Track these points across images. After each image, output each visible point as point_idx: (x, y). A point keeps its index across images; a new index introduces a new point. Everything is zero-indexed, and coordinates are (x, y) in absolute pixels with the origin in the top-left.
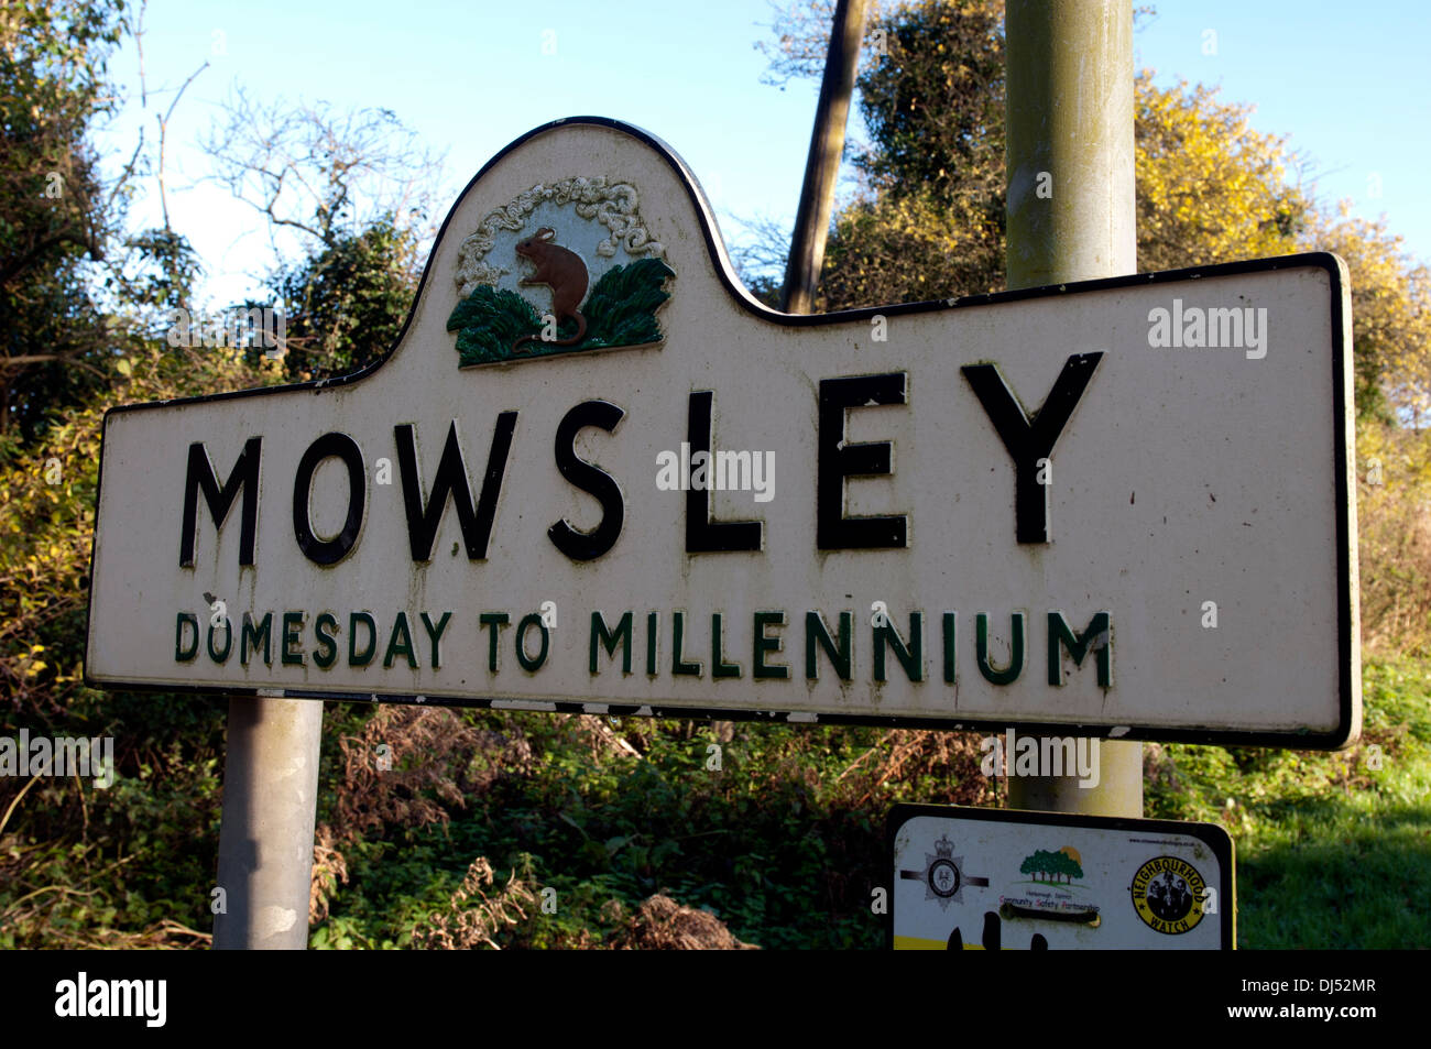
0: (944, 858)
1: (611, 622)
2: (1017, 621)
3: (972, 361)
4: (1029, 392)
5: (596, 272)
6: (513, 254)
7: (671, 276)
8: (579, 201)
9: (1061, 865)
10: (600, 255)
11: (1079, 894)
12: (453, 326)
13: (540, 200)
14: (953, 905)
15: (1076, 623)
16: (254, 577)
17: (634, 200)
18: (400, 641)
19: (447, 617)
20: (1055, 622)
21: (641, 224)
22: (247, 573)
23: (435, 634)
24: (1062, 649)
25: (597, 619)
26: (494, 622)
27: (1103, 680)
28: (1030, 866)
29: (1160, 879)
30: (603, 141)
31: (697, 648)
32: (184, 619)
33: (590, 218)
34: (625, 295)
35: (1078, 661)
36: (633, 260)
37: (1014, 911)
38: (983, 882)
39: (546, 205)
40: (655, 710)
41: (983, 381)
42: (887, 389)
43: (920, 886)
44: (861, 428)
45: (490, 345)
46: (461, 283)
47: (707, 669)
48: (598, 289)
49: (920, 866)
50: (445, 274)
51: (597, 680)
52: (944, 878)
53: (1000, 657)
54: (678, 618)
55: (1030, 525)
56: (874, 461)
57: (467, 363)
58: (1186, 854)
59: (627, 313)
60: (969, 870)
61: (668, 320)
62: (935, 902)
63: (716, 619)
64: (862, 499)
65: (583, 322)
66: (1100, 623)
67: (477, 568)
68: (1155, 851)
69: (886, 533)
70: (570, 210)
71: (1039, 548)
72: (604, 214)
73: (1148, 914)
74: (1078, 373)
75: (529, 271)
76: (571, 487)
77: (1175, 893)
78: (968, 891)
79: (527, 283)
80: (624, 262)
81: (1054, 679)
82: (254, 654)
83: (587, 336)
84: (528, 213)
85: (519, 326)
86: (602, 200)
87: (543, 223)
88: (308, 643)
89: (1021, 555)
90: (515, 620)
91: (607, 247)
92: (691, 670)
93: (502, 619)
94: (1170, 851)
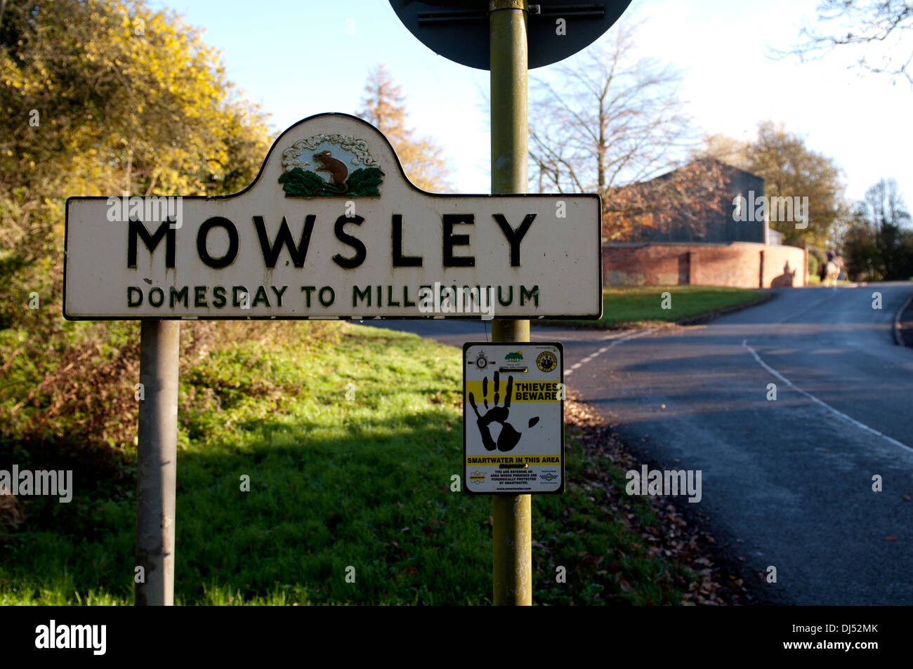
0: (482, 357)
1: (362, 289)
2: (511, 288)
3: (496, 213)
4: (515, 224)
5: (351, 170)
6: (311, 158)
7: (384, 175)
8: (342, 143)
9: (517, 356)
10: (353, 164)
11: (521, 364)
12: (281, 181)
13: (324, 141)
14: (485, 370)
15: (529, 288)
16: (175, 272)
17: (366, 147)
18: (261, 296)
19: (285, 288)
20: (523, 288)
21: (369, 155)
22: (171, 271)
23: (279, 294)
24: (525, 295)
25: (356, 288)
26: (308, 290)
27: (537, 304)
28: (508, 357)
29: (544, 358)
30: (353, 123)
31: (398, 296)
32: (131, 290)
33: (348, 150)
34: (365, 179)
35: (529, 298)
36: (367, 167)
37: (502, 370)
38: (494, 363)
39: (326, 142)
40: (382, 317)
41: (500, 219)
42: (469, 219)
43: (474, 366)
44: (458, 230)
45: (303, 191)
46: (285, 166)
47: (402, 303)
48: (352, 175)
49: (474, 360)
50: (275, 161)
51: (356, 308)
52: (482, 363)
53: (505, 298)
54: (390, 288)
55: (515, 261)
56: (464, 240)
57: (288, 195)
58: (551, 350)
59: (366, 185)
60: (489, 360)
61: (381, 189)
62: (479, 370)
63: (406, 288)
64: (459, 251)
65: (347, 187)
66: (536, 288)
67: (299, 270)
68: (543, 350)
69: (469, 262)
70: (338, 146)
71: (518, 268)
72: (354, 149)
73: (541, 367)
74: (529, 220)
75: (320, 166)
76: (341, 243)
77: (548, 361)
78: (489, 366)
79: (320, 169)
80: (364, 168)
81: (522, 304)
82: (177, 303)
83: (348, 192)
84: (318, 144)
85: (317, 185)
86: (353, 144)
87: (326, 149)
88: (209, 297)
89: (512, 269)
90: (318, 288)
91: (356, 161)
92: (397, 304)
93: (313, 288)
94: (547, 350)
